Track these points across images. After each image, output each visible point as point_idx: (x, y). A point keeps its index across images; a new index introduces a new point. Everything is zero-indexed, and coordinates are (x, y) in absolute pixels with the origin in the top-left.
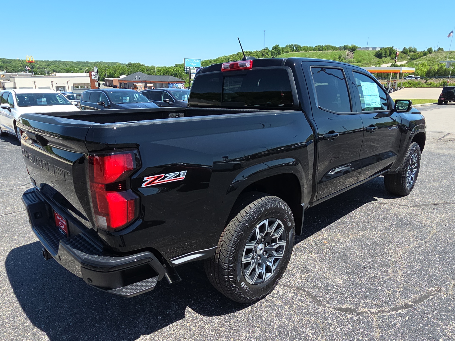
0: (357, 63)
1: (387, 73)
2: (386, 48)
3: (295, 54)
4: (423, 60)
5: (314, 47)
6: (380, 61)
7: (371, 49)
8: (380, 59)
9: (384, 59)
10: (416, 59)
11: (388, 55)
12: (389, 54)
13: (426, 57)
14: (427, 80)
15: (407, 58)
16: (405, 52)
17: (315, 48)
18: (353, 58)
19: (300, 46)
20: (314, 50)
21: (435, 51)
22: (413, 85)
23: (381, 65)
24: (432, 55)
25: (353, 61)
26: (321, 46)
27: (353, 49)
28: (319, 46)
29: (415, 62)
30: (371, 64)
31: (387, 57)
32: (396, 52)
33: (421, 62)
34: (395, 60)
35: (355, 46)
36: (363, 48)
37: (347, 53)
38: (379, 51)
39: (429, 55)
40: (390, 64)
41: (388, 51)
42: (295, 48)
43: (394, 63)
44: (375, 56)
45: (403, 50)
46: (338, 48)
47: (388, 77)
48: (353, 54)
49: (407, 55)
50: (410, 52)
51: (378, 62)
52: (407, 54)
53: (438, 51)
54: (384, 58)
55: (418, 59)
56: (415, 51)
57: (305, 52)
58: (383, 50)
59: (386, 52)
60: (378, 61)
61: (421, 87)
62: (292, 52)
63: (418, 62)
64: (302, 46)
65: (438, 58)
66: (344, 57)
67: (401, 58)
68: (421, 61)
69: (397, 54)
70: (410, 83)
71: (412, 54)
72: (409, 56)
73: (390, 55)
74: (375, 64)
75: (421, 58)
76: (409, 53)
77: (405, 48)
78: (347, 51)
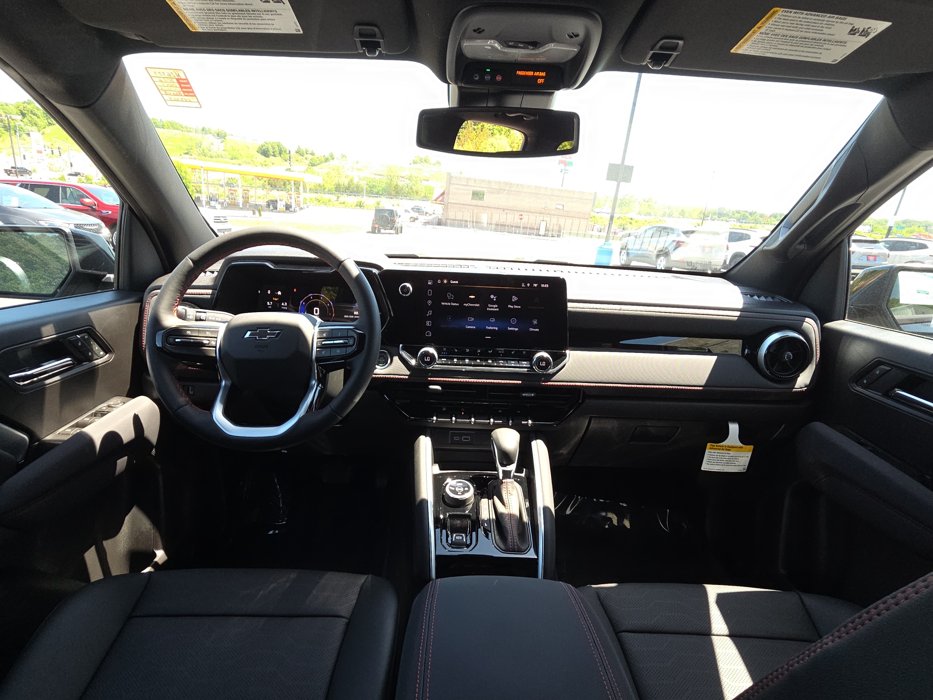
0: (232, 159)
2: (273, 143)
4: (324, 168)
6: (267, 161)
7: (249, 140)
8: (267, 158)
9: (272, 159)
10: (317, 165)
11: (277, 153)
12: (280, 152)
13: (328, 163)
14: (338, 198)
15: (305, 162)
16: (300, 152)
18: (224, 150)
21: (337, 157)
22: (324, 202)
23: (271, 167)
24: (336, 162)
25: (224, 156)
27: (221, 135)
29: (316, 169)
30: (253, 163)
31: (276, 157)
32: (290, 151)
33: (324, 170)
34: (290, 164)
35: (223, 131)
36: (237, 136)
38: (262, 146)
39: (331, 162)
40: (284, 168)
41: (277, 148)
43: (289, 167)
44: (258, 152)
45: (297, 149)
47: (285, 187)
48: (221, 143)
49: (304, 158)
50: (307, 153)
51: (264, 163)
52: (303, 156)
54: (273, 157)
55: (319, 166)
56: (312, 154)
58: (268, 144)
59: (274, 148)
60: (265, 161)
63: (320, 170)
65: (343, 167)
67: (297, 161)
69: (291, 154)
70: (318, 199)
71: (310, 157)
72: (306, 159)
73: (280, 154)
74: (260, 164)
75: (324, 164)
76: (306, 156)
77: (298, 146)
78: (211, 138)
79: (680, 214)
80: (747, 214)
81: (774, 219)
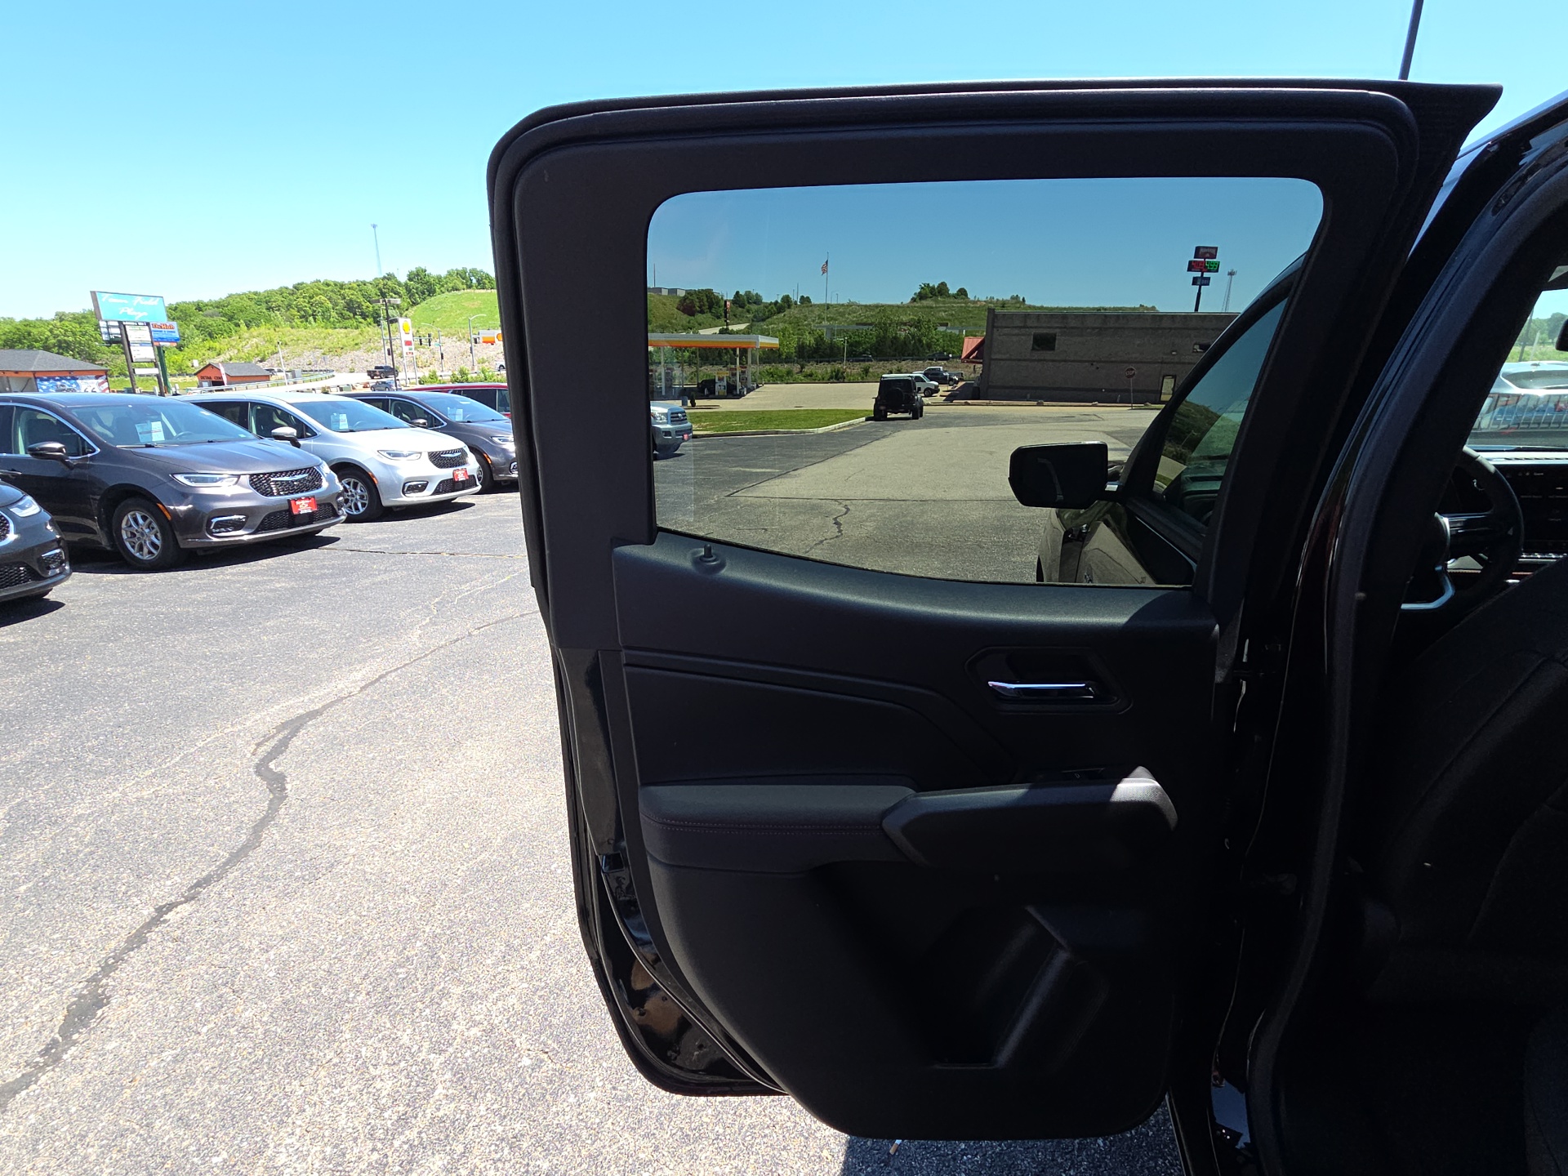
1: (717, 349)
2: (699, 292)
3: (476, 294)
4: (778, 322)
6: (691, 321)
7: (665, 292)
8: (691, 317)
9: (700, 317)
10: (765, 320)
11: (705, 308)
12: (709, 306)
13: (782, 314)
14: (802, 367)
15: (747, 317)
16: (738, 300)
19: (488, 276)
21: (796, 303)
22: (779, 377)
23: (700, 331)
24: (794, 311)
29: (764, 325)
30: (673, 328)
31: (704, 313)
32: (726, 302)
33: (776, 326)
34: (726, 321)
38: (685, 298)
39: (787, 311)
40: (717, 330)
41: (705, 299)
42: (474, 281)
43: (725, 327)
44: (678, 309)
45: (735, 297)
47: (721, 359)
49: (745, 310)
50: (749, 303)
52: (744, 308)
53: (802, 303)
54: (700, 314)
55: (769, 320)
56: (758, 302)
58: (693, 294)
59: (701, 301)
60: (689, 322)
61: (795, 382)
62: (469, 290)
63: (770, 327)
65: (806, 317)
67: (735, 315)
68: (775, 324)
69: (728, 307)
70: (771, 373)
71: (754, 307)
72: (748, 311)
73: (710, 308)
74: (682, 327)
75: (775, 317)
76: (748, 306)
77: (738, 293)
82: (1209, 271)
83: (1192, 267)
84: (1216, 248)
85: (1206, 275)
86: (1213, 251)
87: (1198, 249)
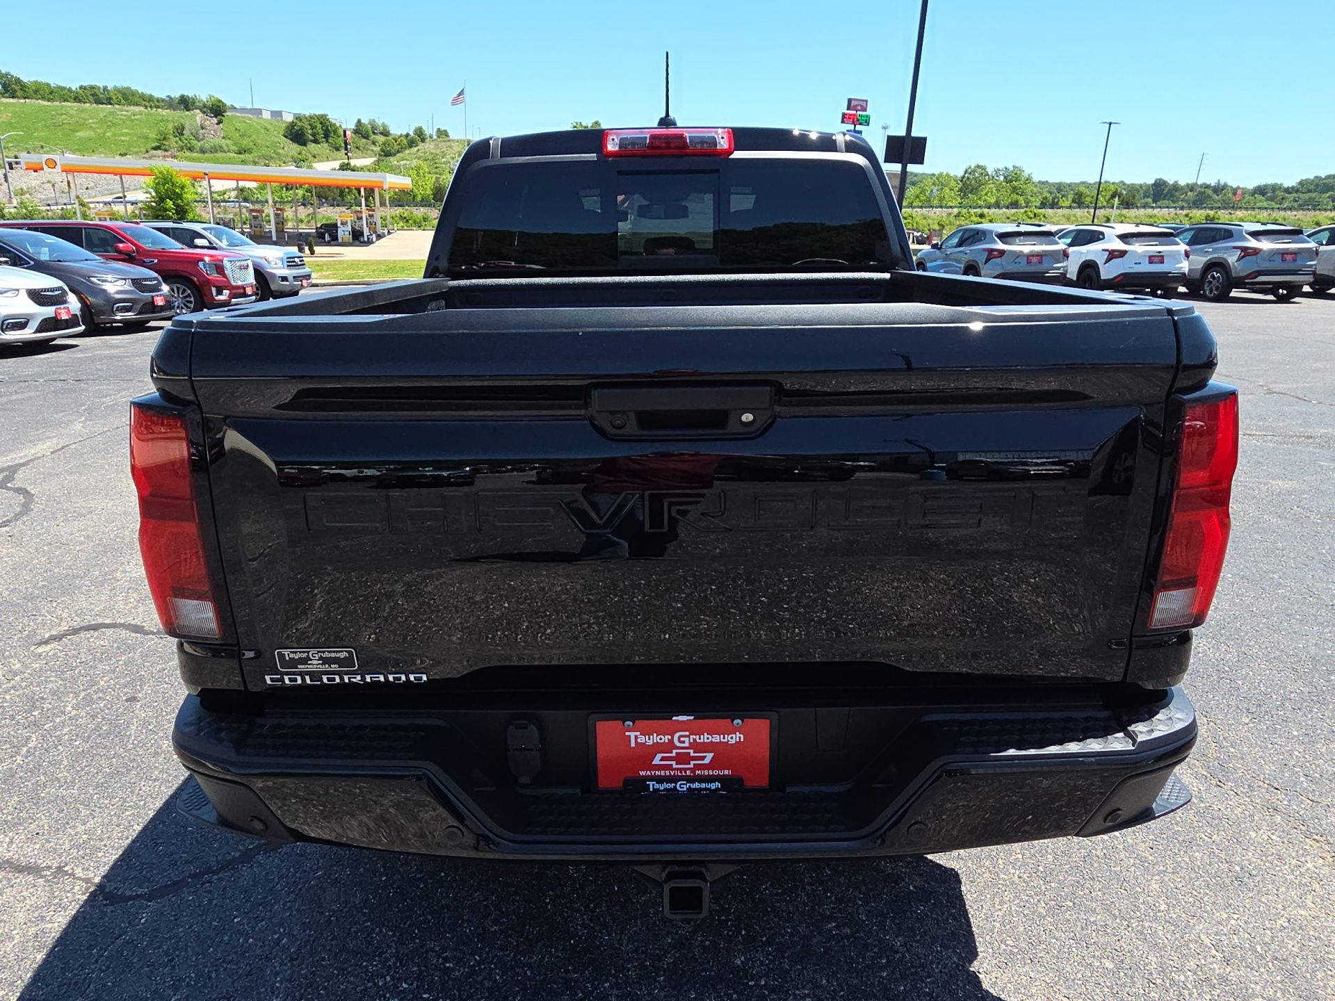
0: (240, 153)
1: (338, 187)
2: (311, 117)
4: (409, 158)
5: (74, 89)
6: (303, 152)
7: (266, 115)
8: (302, 147)
9: (313, 148)
10: (395, 155)
11: (320, 138)
12: (324, 134)
13: (416, 149)
15: (372, 150)
16: (361, 130)
17: (81, 92)
18: (223, 138)
19: (18, 81)
20: (77, 99)
21: (431, 137)
22: (415, 222)
23: (315, 165)
24: (428, 147)
25: (226, 148)
26: (99, 88)
27: (217, 110)
28: (92, 87)
29: (393, 161)
30: (280, 159)
31: (319, 143)
32: (345, 132)
33: (408, 163)
34: (346, 154)
35: (220, 101)
36: (243, 110)
37: (198, 119)
38: (292, 125)
39: (421, 146)
40: (337, 164)
41: (319, 126)
43: (346, 161)
44: (286, 137)
45: (356, 126)
46: (163, 100)
47: (343, 200)
48: (218, 124)
49: (369, 142)
50: (374, 133)
51: (300, 156)
52: (368, 139)
53: (439, 137)
54: (313, 144)
55: (400, 155)
56: (385, 133)
57: (46, 103)
58: (304, 120)
59: (313, 127)
60: (299, 154)
63: (402, 163)
64: (25, 81)
65: (444, 154)
66: (193, 131)
67: (357, 148)
68: (407, 160)
69: (348, 137)
70: (405, 218)
71: (381, 139)
72: (374, 143)
73: (327, 136)
74: (291, 159)
75: (407, 152)
76: (373, 137)
77: (359, 121)
78: (198, 116)
79: (1074, 201)
80: (1210, 192)
81: (1261, 197)
82: (860, 124)
83: (845, 118)
84: (867, 101)
85: (858, 128)
86: (864, 104)
87: (850, 101)
